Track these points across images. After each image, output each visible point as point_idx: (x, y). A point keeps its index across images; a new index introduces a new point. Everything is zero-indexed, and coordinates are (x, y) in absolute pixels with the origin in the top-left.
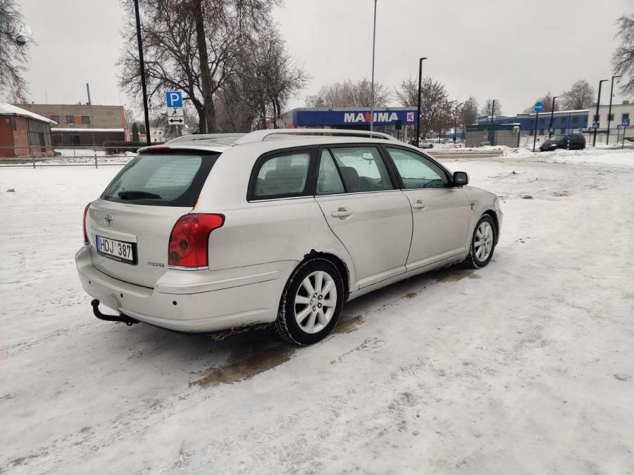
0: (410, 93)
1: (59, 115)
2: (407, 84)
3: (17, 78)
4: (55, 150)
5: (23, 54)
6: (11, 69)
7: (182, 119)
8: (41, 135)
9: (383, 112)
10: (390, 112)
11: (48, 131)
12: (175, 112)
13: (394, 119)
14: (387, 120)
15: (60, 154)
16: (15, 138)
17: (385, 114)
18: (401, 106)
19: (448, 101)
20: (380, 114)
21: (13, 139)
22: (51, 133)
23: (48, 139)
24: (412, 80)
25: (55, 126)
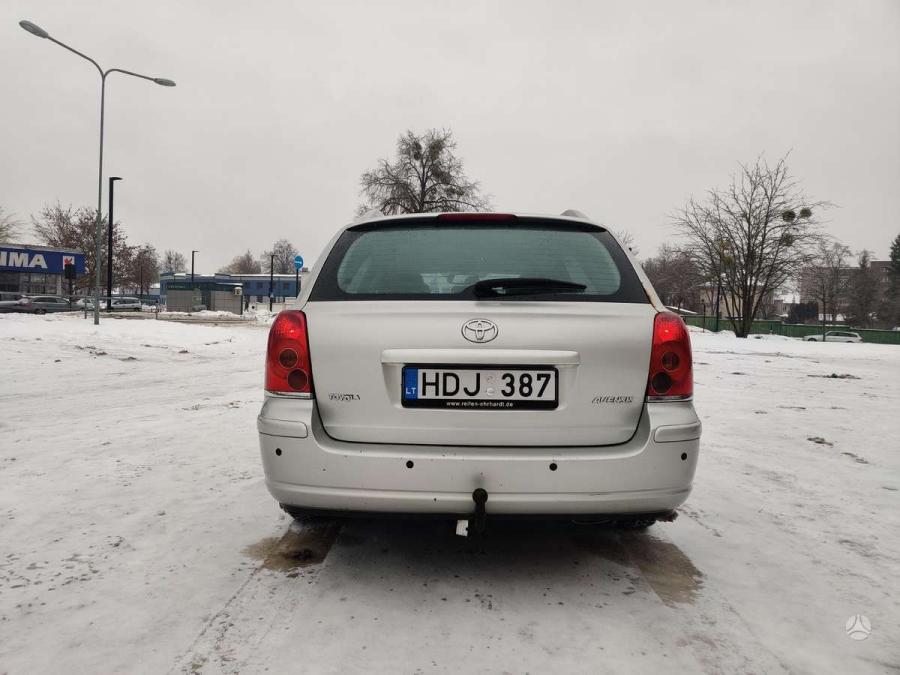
0: (61, 229)
2: (54, 212)
9: (19, 252)
10: (31, 252)
13: (38, 263)
14: (25, 265)
17: (22, 255)
18: (45, 245)
19: (128, 246)
20: (13, 255)
24: (62, 209)
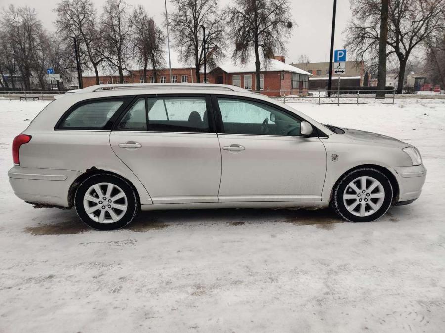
1: (313, 70)
3: (283, 49)
4: (309, 92)
5: (289, 33)
6: (281, 43)
7: (344, 70)
8: (301, 83)
11: (307, 80)
12: (339, 65)
15: (312, 94)
16: (282, 85)
21: (280, 85)
22: (309, 81)
23: (305, 85)
25: (311, 77)
